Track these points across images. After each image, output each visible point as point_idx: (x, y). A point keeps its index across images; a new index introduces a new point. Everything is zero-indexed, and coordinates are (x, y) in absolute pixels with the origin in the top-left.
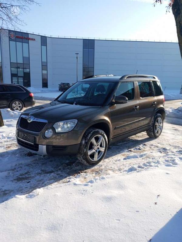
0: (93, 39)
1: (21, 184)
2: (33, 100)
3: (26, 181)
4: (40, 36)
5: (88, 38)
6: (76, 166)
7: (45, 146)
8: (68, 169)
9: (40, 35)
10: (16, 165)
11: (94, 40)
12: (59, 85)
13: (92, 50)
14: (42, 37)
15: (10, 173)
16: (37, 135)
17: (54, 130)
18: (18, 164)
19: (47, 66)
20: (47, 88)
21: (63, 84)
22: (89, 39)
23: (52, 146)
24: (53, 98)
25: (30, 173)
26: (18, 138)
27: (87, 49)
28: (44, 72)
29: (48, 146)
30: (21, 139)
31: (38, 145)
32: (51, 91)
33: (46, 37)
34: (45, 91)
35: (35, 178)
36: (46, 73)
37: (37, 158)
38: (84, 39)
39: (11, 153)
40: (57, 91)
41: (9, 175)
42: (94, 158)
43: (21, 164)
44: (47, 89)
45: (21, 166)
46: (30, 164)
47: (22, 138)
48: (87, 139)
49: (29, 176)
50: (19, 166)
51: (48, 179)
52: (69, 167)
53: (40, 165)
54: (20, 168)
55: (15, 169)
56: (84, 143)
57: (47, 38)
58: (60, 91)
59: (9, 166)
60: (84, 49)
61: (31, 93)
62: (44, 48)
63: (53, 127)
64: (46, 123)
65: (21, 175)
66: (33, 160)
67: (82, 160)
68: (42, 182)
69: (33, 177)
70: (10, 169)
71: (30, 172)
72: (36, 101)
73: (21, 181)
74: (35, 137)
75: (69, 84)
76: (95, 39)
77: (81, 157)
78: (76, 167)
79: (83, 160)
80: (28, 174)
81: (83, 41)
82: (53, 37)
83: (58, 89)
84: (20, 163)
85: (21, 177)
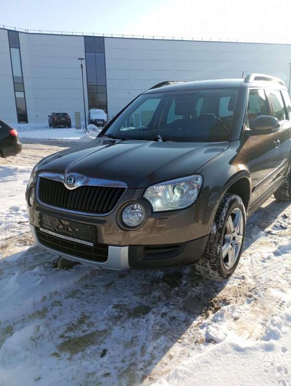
0: (102, 35)
1: (85, 363)
2: (18, 142)
3: (94, 347)
4: (7, 31)
5: (92, 35)
6: (193, 286)
7: (127, 248)
8: (177, 294)
9: (6, 29)
10: (45, 298)
11: (103, 37)
12: (49, 116)
13: (101, 55)
14: (10, 33)
15: (41, 328)
16: (103, 222)
17: (147, 205)
18: (48, 296)
19: (23, 84)
20: (27, 122)
21: (57, 114)
22: (95, 35)
23: (143, 248)
24: (47, 139)
25: (91, 320)
26: (41, 229)
27: (93, 54)
28: (20, 95)
29: (132, 249)
30: (50, 233)
31: (106, 246)
32: (36, 128)
33: (18, 32)
34: (25, 129)
35: (112, 337)
36: (23, 96)
37: (88, 272)
38: (85, 37)
39: (16, 263)
40: (47, 127)
41: (38, 335)
42: (228, 262)
43: (56, 293)
44: (27, 124)
45: (57, 298)
46: (77, 291)
47: (55, 231)
48: (222, 221)
49: (93, 329)
50: (53, 300)
51: (150, 338)
52: (176, 289)
53: (103, 290)
54: (58, 307)
55: (45, 310)
56: (215, 232)
57: (19, 34)
58: (52, 128)
59: (28, 304)
60: (88, 54)
61: (12, 129)
62: (15, 51)
63: (145, 200)
64: (123, 189)
65: (70, 329)
66: (80, 277)
67: (208, 272)
68: (138, 348)
69: (105, 331)
70: (34, 311)
71: (89, 317)
72: (24, 145)
73: (80, 353)
74: (95, 227)
75: (66, 114)
76: (105, 36)
77: (208, 264)
78: (194, 289)
79: (211, 272)
80: (87, 322)
81: (85, 38)
82: (29, 32)
83: (47, 124)
84: (53, 290)
85: (71, 334)
